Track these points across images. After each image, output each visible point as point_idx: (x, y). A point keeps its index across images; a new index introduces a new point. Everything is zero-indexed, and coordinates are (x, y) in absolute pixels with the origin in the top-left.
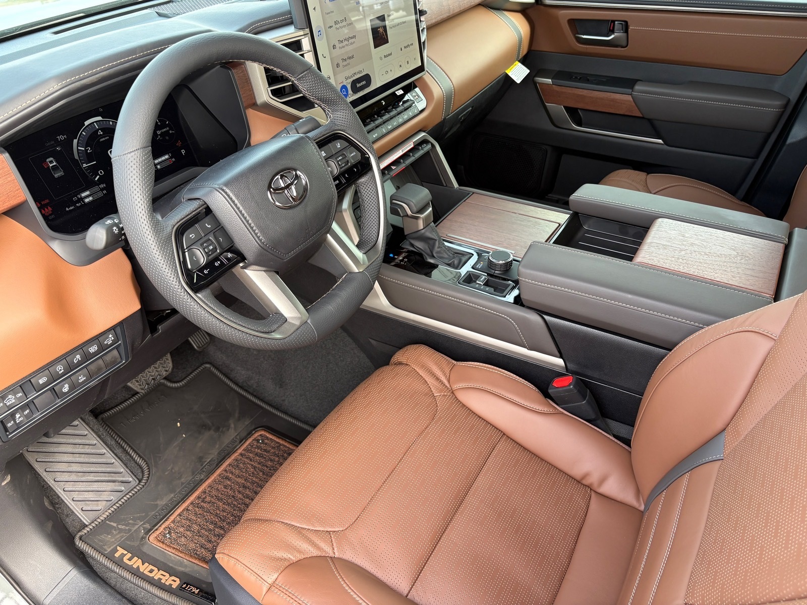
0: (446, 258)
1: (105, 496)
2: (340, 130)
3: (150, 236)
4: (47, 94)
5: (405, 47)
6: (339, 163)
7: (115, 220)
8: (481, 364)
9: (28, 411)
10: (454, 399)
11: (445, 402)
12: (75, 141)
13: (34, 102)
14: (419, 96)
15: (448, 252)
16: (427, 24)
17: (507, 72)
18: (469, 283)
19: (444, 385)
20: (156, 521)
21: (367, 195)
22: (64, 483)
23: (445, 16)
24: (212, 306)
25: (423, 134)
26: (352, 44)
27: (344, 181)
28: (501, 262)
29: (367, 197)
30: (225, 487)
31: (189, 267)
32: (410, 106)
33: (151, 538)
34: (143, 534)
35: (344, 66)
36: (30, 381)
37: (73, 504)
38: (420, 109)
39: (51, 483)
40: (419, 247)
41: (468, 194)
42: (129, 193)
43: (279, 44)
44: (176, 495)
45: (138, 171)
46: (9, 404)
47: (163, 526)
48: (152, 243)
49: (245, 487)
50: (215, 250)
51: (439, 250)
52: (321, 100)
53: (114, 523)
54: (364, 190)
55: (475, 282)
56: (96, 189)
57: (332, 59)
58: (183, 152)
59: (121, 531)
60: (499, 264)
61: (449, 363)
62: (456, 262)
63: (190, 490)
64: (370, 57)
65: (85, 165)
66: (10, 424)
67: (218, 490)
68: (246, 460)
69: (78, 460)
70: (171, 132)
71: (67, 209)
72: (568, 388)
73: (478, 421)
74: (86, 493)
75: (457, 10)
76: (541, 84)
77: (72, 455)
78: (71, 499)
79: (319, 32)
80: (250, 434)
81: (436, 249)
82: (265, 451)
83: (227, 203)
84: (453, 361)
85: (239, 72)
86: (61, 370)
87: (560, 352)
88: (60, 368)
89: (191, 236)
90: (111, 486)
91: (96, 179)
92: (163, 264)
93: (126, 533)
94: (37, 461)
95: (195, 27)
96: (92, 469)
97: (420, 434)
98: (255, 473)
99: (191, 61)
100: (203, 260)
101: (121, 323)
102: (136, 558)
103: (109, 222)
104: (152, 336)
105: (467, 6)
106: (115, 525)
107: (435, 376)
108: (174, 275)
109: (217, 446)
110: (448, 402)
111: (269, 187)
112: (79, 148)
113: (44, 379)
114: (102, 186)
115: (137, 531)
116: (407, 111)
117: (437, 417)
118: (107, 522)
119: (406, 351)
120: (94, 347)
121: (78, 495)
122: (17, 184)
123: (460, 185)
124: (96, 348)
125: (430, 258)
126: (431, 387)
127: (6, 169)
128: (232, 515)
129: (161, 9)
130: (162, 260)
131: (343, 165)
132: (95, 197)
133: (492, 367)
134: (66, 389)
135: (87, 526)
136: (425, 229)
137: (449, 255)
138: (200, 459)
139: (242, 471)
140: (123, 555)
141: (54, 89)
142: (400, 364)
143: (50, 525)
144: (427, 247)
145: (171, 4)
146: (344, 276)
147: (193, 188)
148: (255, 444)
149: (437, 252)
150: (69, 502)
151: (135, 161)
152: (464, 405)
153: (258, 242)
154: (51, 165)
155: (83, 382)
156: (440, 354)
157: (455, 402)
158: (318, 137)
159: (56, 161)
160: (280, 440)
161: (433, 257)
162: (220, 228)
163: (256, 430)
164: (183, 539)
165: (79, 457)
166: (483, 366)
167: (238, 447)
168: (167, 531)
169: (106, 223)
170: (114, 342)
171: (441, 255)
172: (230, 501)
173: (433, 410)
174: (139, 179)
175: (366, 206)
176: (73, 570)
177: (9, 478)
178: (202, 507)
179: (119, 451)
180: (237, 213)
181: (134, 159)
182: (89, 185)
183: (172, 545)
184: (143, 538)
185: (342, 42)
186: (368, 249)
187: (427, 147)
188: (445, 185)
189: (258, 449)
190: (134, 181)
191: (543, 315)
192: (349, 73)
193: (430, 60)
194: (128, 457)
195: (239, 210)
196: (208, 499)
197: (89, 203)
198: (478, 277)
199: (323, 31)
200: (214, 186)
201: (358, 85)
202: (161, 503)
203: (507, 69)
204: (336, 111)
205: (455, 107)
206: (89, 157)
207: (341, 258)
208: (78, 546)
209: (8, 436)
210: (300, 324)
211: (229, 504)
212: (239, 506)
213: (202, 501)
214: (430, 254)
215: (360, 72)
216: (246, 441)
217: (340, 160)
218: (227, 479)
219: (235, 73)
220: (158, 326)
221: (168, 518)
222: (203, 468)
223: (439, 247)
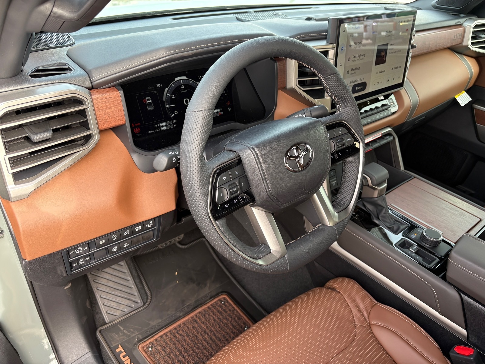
0: (388, 223)
1: (122, 308)
2: (344, 121)
3: (196, 174)
4: (158, 58)
5: (395, 68)
6: (338, 144)
7: (176, 153)
8: (397, 311)
9: (88, 258)
10: (370, 332)
11: (363, 332)
12: (166, 89)
13: (147, 62)
14: (394, 103)
15: (390, 219)
16: (413, 54)
17: (456, 97)
18: (402, 248)
19: (365, 318)
20: (146, 335)
21: (350, 170)
22: (102, 292)
23: (425, 51)
24: (224, 232)
25: (389, 129)
26: (361, 59)
27: (336, 157)
28: (432, 239)
29: (349, 171)
30: (193, 327)
31: (217, 200)
32: (387, 109)
33: (140, 346)
34: (136, 341)
35: (352, 74)
36: (95, 241)
37: (103, 307)
38: (392, 112)
39: (95, 289)
40: (370, 209)
41: (411, 177)
42: (191, 140)
43: (318, 51)
44: (162, 321)
45: (201, 126)
46: (78, 252)
47: (149, 341)
48: (196, 179)
49: (205, 332)
50: (237, 191)
51: (384, 215)
52: (336, 97)
53: (122, 327)
54: (349, 166)
55: (408, 248)
56: (170, 122)
57: (345, 67)
58: (229, 109)
59: (124, 334)
60: (431, 240)
61: (372, 301)
62: (395, 228)
63: (171, 321)
64: (370, 71)
65: (168, 106)
66: (75, 265)
67: (188, 327)
68: (211, 313)
69: (113, 279)
70: (225, 94)
71: (149, 132)
72: (468, 358)
73: (386, 356)
74: (112, 302)
75: (434, 49)
76: (477, 109)
77: (111, 275)
78: (103, 303)
79: (342, 48)
80: (217, 295)
81: (382, 214)
82: (224, 310)
83: (255, 160)
84: (375, 301)
85: (281, 65)
86: (115, 238)
87: (466, 325)
88: (114, 237)
89: (223, 178)
90: (127, 302)
91: (172, 116)
92: (199, 196)
93: (126, 337)
94: (91, 274)
95: (263, 30)
96: (119, 288)
97: (339, 353)
98: (214, 324)
99: (258, 53)
100: (226, 198)
101: (160, 217)
102: (127, 357)
103: (172, 153)
104: (177, 224)
105: (442, 47)
106: (122, 329)
107: (359, 309)
108: (205, 205)
109: (196, 296)
110: (365, 333)
111: (286, 154)
112: (168, 94)
113: (103, 242)
114: (174, 121)
115: (134, 338)
116: (384, 111)
117: (354, 342)
118: (119, 325)
119: (341, 282)
120: (139, 227)
121: (107, 302)
122: (123, 112)
123: (405, 169)
124: (140, 228)
125: (376, 220)
126: (354, 316)
127: (119, 101)
128: (193, 350)
129: (239, 16)
130: (200, 193)
131: (339, 146)
132: (168, 127)
133: (406, 317)
134: (115, 249)
135: (106, 324)
136: (378, 198)
137: (391, 221)
138: (183, 302)
139: (206, 320)
140: (121, 352)
141: (162, 55)
142: (334, 289)
143: (85, 319)
144: (375, 210)
145: (246, 14)
146: (318, 226)
147: (233, 143)
148: (219, 303)
149: (382, 217)
150: (101, 305)
151: (201, 118)
152: (376, 339)
153: (268, 192)
154: (148, 102)
155: (126, 247)
156: (366, 292)
157: (370, 334)
158: (328, 122)
159: (152, 100)
160: (236, 306)
161: (378, 218)
162: (244, 176)
163: (222, 293)
164: (158, 355)
165: (115, 278)
166: (398, 314)
167: (208, 302)
168: (151, 346)
169: (170, 154)
170: (152, 226)
171: (385, 219)
172: (193, 339)
173: (353, 336)
174: (200, 132)
175: (347, 178)
176: (89, 353)
177: (70, 285)
178: (175, 336)
179: (137, 281)
180: (259, 169)
181: (201, 116)
182: (166, 119)
183: (151, 357)
184: (135, 344)
185: (355, 57)
186: (341, 210)
187: (390, 139)
188: (394, 166)
189: (220, 308)
190: (196, 132)
191: (461, 294)
192: (353, 79)
193: (408, 80)
194: (142, 286)
195: (261, 167)
196: (181, 332)
197: (163, 130)
198: (411, 245)
199: (345, 48)
200: (248, 145)
201: (357, 88)
202: (153, 323)
203: (456, 95)
204: (346, 106)
205: (416, 115)
206: (172, 101)
207: (320, 212)
208: (97, 336)
209: (71, 271)
210: (280, 257)
211: (192, 341)
212: (198, 344)
213: (177, 332)
214: (376, 215)
215: (361, 80)
216: (213, 299)
217: (338, 142)
218: (196, 322)
219: (278, 64)
220: (182, 218)
221: (153, 336)
222: (183, 309)
223: (385, 213)
